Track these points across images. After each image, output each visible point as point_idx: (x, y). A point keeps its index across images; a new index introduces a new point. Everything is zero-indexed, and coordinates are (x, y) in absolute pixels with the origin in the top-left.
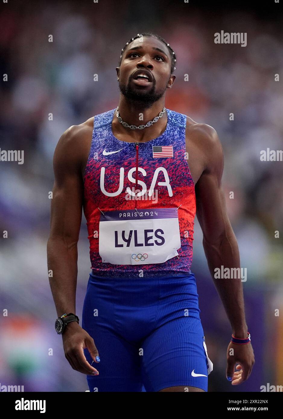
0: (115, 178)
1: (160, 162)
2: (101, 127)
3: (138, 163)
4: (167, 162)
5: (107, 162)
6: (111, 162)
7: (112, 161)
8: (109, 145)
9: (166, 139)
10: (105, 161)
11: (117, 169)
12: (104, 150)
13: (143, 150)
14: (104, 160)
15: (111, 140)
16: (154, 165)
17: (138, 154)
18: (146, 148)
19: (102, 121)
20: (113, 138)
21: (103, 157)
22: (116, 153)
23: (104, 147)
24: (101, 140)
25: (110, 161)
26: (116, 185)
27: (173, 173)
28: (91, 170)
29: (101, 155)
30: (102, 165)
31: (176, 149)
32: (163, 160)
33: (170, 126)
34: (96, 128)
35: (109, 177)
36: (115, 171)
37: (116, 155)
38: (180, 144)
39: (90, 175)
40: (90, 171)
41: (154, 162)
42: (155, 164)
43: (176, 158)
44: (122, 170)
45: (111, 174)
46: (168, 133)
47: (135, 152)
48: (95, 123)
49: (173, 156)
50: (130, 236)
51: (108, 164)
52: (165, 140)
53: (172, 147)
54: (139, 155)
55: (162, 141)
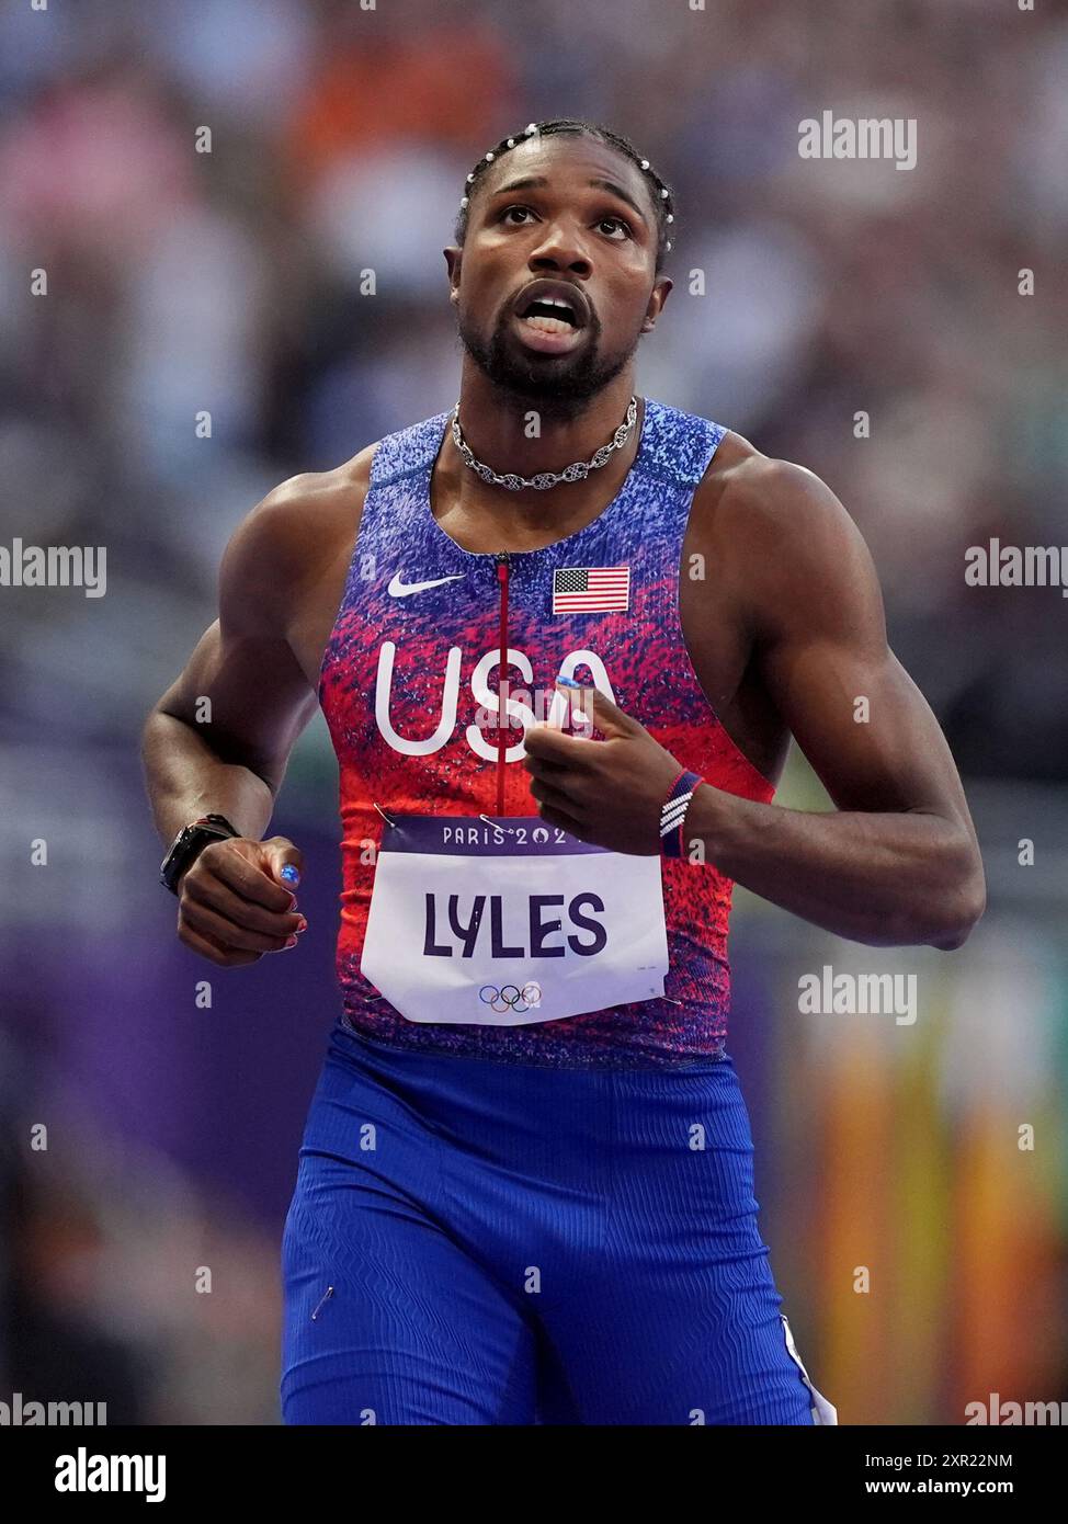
0: (428, 686)
1: (578, 632)
2: (394, 481)
3: (508, 633)
4: (606, 630)
5: (403, 621)
6: (417, 621)
7: (420, 621)
8: (414, 555)
9: (609, 536)
10: (396, 619)
11: (437, 653)
12: (392, 577)
13: (528, 580)
14: (392, 613)
15: (420, 536)
16: (559, 643)
17: (506, 598)
18: (536, 573)
19: (401, 454)
20: (430, 526)
21: (388, 604)
22: (438, 588)
23: (394, 565)
24: (386, 536)
25: (414, 619)
26: (430, 711)
27: (628, 672)
28: (345, 651)
29: (383, 595)
30: (384, 632)
31: (641, 577)
32: (591, 624)
33: (640, 478)
34: (377, 486)
35: (409, 678)
36: (429, 660)
37: (437, 595)
38: (660, 555)
39: (343, 671)
40: (342, 657)
41: (558, 629)
42: (562, 637)
43: (640, 615)
44: (455, 655)
45: (415, 671)
46: (622, 511)
47: (496, 590)
48: (377, 464)
49: (626, 604)
50: (476, 918)
51: (408, 629)
52: (605, 542)
53: (628, 573)
54: (511, 599)
55: (593, 545)
